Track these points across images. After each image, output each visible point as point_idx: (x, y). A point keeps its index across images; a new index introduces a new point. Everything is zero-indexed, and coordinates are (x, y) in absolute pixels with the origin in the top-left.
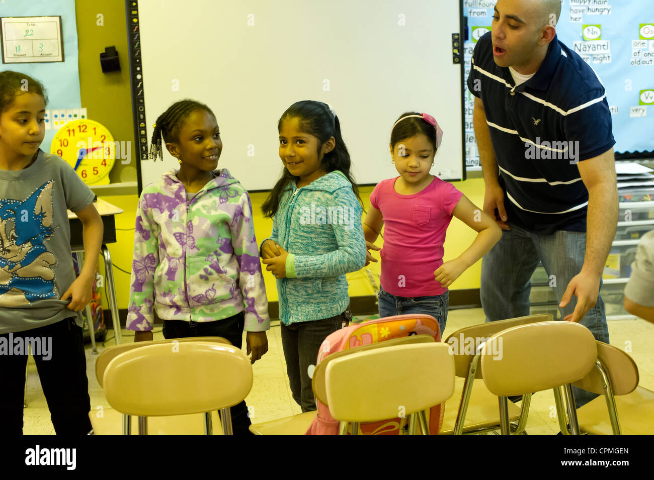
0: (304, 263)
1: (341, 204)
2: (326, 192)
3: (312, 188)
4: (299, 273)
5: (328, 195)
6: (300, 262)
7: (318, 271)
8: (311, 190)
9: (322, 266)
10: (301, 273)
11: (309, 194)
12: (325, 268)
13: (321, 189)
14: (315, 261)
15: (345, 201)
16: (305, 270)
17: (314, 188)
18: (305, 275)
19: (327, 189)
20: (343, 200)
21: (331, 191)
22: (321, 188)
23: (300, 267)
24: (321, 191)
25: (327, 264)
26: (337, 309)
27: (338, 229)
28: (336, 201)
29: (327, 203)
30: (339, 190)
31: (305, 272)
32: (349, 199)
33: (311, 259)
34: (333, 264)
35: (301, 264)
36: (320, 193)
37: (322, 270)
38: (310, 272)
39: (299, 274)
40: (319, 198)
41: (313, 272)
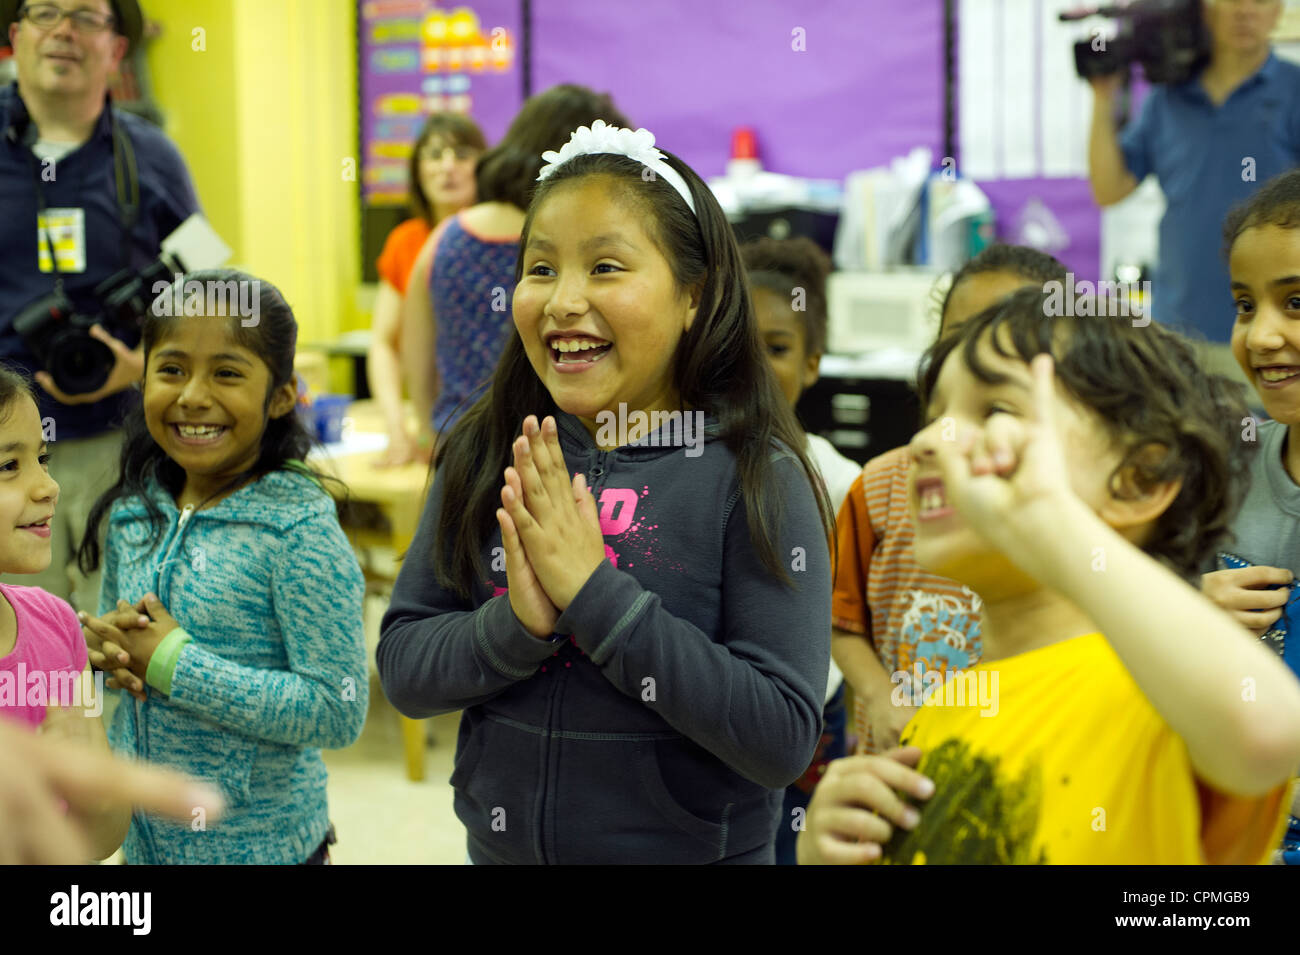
0: (204, 670)
1: (308, 565)
2: (267, 528)
3: (225, 517)
4: (182, 692)
5: (269, 539)
6: (195, 664)
7: (234, 709)
8: (223, 523)
9: (250, 700)
10: (185, 695)
11: (218, 534)
12: (254, 707)
13: (252, 520)
14: (237, 679)
15: (318, 557)
16: (200, 690)
17: (230, 515)
18: (192, 704)
19: (268, 520)
20: (314, 555)
21: (282, 528)
22: (251, 516)
23: (191, 676)
24: (251, 524)
25: (264, 700)
26: (293, 849)
27: (292, 633)
28: (294, 557)
29: (267, 560)
30: (303, 527)
31: (198, 695)
32: (331, 551)
33: (229, 669)
34: (280, 707)
35: (198, 672)
36: (248, 530)
37: (246, 710)
38: (210, 701)
39: (178, 694)
40: (245, 546)
41: (218, 703)
